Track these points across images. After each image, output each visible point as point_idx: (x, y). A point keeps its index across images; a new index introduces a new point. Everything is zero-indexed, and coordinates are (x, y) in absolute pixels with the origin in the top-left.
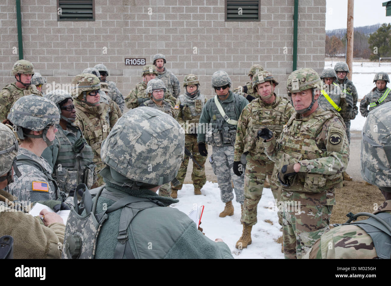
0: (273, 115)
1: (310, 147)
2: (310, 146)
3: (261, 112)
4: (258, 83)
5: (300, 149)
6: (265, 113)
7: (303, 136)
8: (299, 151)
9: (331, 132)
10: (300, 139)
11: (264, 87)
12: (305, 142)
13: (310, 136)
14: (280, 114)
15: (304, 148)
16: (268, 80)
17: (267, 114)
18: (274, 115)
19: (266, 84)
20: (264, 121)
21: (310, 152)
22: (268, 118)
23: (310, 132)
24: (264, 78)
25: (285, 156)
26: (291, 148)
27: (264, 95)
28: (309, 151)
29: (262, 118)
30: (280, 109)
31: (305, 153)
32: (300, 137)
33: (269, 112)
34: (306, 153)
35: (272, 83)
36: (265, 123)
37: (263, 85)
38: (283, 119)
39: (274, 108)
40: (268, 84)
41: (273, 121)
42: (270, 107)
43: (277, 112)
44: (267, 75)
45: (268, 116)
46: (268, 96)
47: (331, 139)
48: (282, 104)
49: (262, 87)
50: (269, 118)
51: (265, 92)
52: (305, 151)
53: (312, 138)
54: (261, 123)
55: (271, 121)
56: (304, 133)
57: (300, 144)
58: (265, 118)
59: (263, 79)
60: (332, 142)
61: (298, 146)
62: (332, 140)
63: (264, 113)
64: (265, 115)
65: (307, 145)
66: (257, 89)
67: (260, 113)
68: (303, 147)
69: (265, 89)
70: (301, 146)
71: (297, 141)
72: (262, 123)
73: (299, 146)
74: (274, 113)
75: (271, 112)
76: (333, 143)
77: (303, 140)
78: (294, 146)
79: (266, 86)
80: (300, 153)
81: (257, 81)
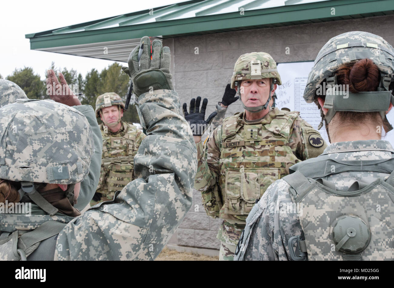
0: (123, 144)
1: (287, 157)
2: (287, 155)
3: (109, 141)
4: (103, 106)
5: (271, 162)
6: (114, 142)
7: (271, 144)
8: (272, 165)
9: (307, 132)
10: (267, 148)
11: (110, 112)
12: (277, 151)
13: (283, 142)
14: (131, 143)
15: (279, 159)
16: (116, 104)
17: (117, 143)
18: (125, 144)
19: (113, 108)
20: (113, 152)
21: (288, 164)
22: (118, 148)
23: (283, 137)
24: (111, 101)
25: (246, 177)
26: (254, 163)
27: (109, 122)
28: (287, 162)
29: (111, 149)
30: (130, 136)
31: (282, 167)
32: (267, 146)
33: (119, 141)
34: (283, 165)
35: (120, 108)
36: (116, 155)
37: (109, 110)
38: (135, 148)
39: (123, 135)
40: (115, 108)
41: (124, 151)
42: (119, 135)
43: (128, 141)
44: (115, 98)
45: (119, 145)
46: (114, 123)
47: (311, 142)
48: (131, 130)
49: (108, 112)
50: (120, 148)
51: (112, 118)
52: (282, 163)
53: (287, 144)
54: (110, 155)
55: (122, 152)
56: (270, 139)
57: (270, 154)
58: (115, 148)
59: (109, 102)
60: (314, 145)
61: (267, 159)
62: (313, 143)
63: (112, 143)
64: (115, 145)
65: (282, 154)
66: (101, 113)
67: (108, 143)
68: (276, 158)
69: (111, 114)
70: (273, 157)
71: (262, 152)
72: (112, 155)
73: (269, 157)
74: (124, 142)
75: (121, 141)
76: (316, 145)
77: (274, 148)
78: (259, 159)
79: (113, 111)
80: (274, 167)
81: (102, 104)
